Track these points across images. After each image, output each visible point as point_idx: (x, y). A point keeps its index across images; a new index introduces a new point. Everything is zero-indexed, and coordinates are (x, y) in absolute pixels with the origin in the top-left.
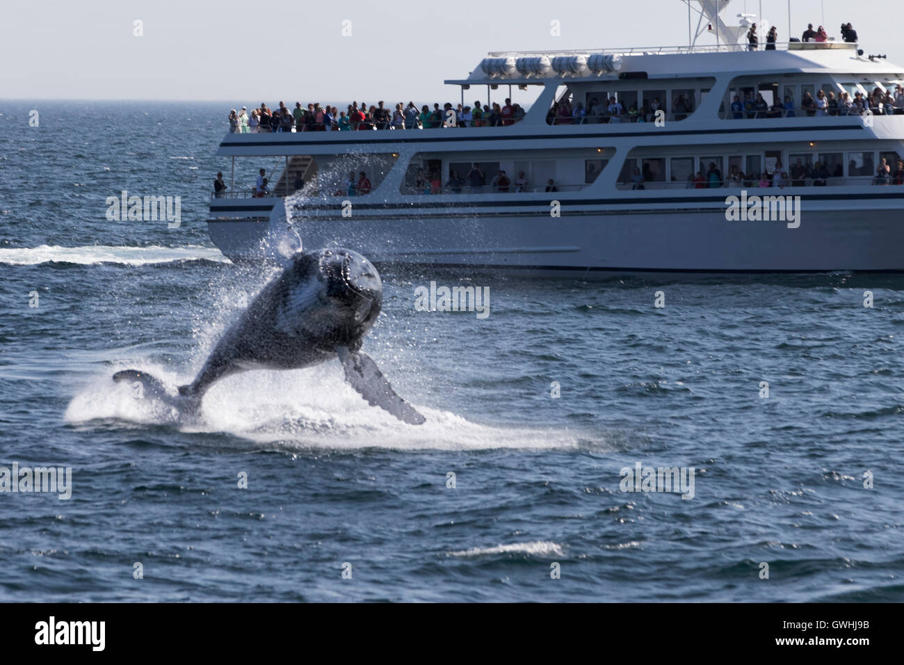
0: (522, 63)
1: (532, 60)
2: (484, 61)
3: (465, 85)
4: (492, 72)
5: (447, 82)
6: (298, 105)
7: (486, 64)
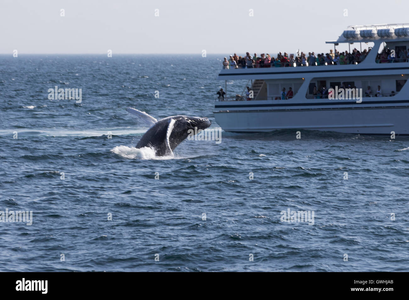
0: (363, 33)
1: (368, 31)
2: (345, 32)
3: (336, 44)
4: (349, 37)
5: (327, 43)
6: (255, 55)
7: (345, 33)
